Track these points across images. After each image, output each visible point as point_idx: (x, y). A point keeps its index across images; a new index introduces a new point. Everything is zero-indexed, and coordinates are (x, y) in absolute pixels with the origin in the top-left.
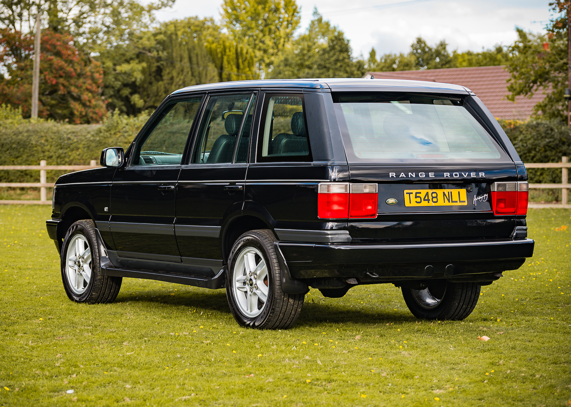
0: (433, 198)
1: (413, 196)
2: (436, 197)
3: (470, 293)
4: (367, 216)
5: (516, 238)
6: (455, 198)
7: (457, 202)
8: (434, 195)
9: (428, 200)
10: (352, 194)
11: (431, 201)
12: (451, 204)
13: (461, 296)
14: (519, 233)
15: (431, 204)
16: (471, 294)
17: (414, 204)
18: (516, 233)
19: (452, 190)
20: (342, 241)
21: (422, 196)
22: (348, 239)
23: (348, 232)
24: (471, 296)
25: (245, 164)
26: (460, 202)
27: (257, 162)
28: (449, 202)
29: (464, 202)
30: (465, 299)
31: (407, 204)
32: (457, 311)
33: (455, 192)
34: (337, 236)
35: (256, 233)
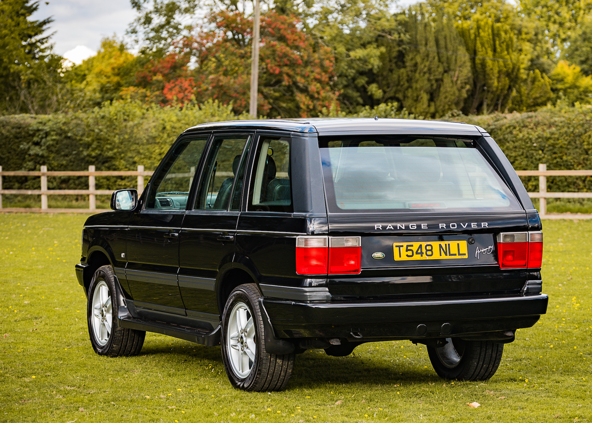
0: (427, 250)
1: (403, 250)
2: (431, 250)
3: (490, 351)
4: (350, 272)
5: (528, 293)
6: (454, 250)
7: (455, 255)
8: (429, 248)
9: (422, 253)
10: (331, 248)
11: (424, 255)
12: (448, 257)
13: (480, 355)
14: (531, 288)
15: (425, 257)
16: (492, 352)
17: (404, 258)
18: (528, 288)
19: (450, 242)
20: (321, 299)
21: (415, 249)
22: (327, 296)
23: (327, 289)
24: (492, 355)
25: (238, 212)
26: (459, 254)
27: (248, 210)
28: (446, 255)
29: (465, 254)
30: (485, 358)
31: (397, 258)
32: (478, 371)
33: (453, 244)
34: (314, 294)
35: (245, 287)
